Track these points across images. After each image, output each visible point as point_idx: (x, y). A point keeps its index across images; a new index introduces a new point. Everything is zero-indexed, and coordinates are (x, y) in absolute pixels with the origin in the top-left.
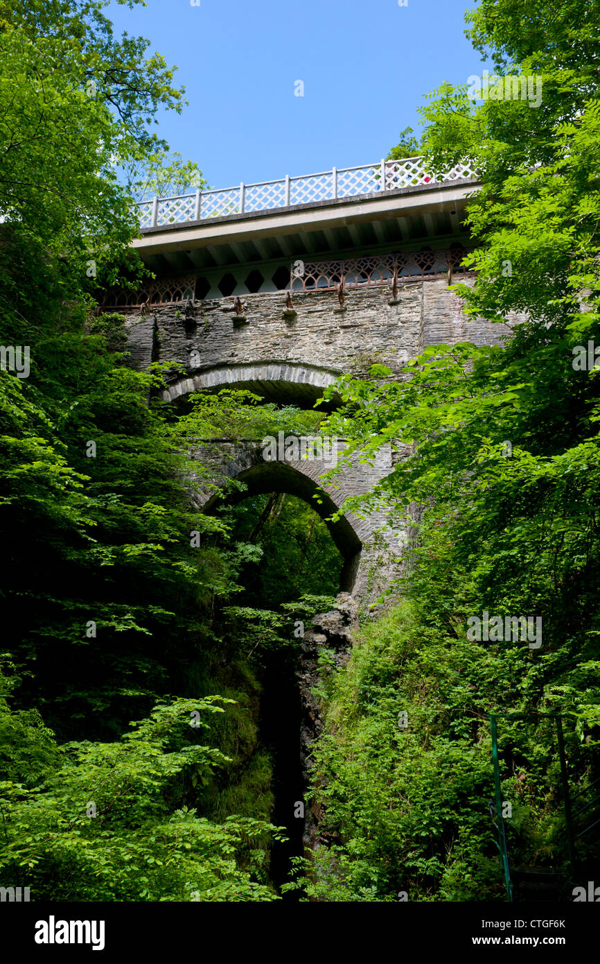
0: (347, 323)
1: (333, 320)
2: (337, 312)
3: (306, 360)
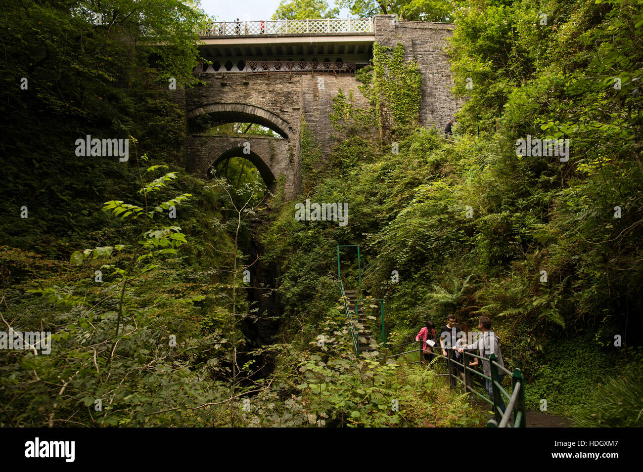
0: (270, 89)
1: (264, 87)
2: (266, 84)
3: (254, 104)
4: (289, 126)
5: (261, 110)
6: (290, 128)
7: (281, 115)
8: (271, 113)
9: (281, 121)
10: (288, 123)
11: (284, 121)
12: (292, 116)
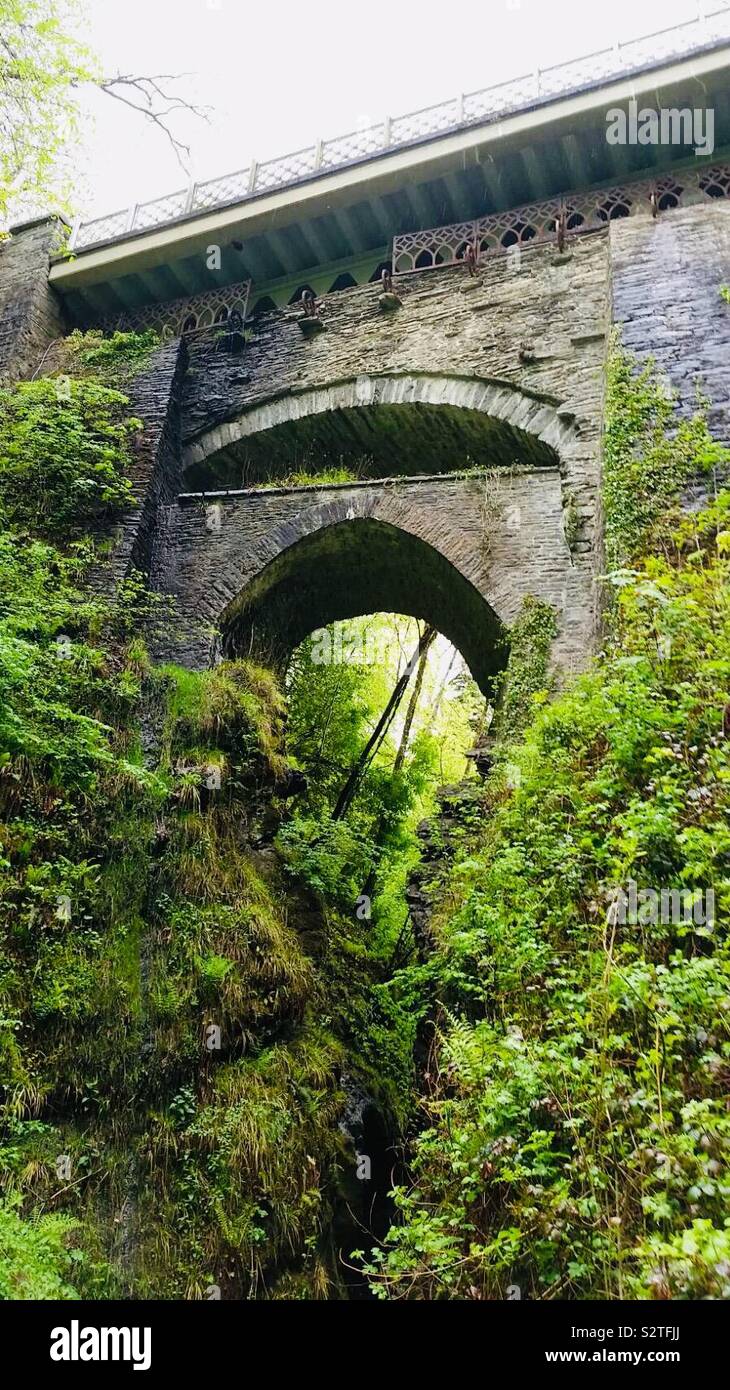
0: (480, 303)
1: (460, 303)
2: (466, 290)
4: (561, 410)
5: (444, 382)
6: (567, 420)
7: (526, 379)
8: (486, 382)
9: (527, 402)
10: (557, 403)
11: (539, 399)
12: (572, 371)
